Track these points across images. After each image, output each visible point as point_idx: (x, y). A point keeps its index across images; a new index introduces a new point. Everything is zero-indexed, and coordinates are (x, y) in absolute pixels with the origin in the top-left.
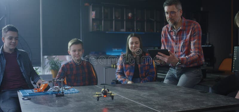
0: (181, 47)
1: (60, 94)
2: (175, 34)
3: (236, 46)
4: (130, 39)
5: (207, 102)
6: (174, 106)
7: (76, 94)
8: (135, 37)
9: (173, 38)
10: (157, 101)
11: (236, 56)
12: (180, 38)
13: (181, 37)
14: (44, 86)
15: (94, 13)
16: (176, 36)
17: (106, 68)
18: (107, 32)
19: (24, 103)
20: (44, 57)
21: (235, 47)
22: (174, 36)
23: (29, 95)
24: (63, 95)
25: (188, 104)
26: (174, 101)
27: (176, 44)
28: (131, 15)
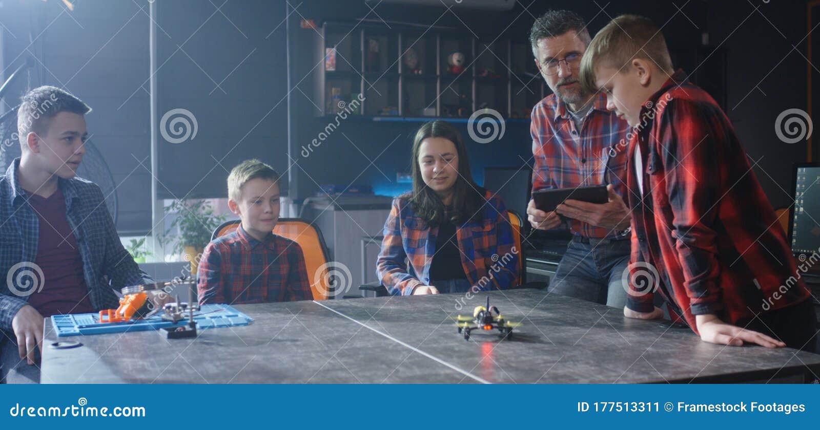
0: (603, 172)
1: (184, 328)
2: (576, 126)
3: (802, 166)
4: (424, 145)
5: (681, 360)
6: (561, 372)
7: (240, 328)
8: (437, 139)
9: (573, 142)
10: (505, 357)
11: (802, 202)
12: (594, 141)
13: (598, 136)
14: (133, 303)
15: (332, 52)
16: (583, 135)
17: (366, 242)
18: (377, 119)
19: (56, 358)
20: (163, 204)
21: (799, 170)
22: (574, 133)
23: (78, 331)
24: (192, 334)
25: (611, 366)
26: (568, 354)
27: (584, 161)
28: (458, 61)
